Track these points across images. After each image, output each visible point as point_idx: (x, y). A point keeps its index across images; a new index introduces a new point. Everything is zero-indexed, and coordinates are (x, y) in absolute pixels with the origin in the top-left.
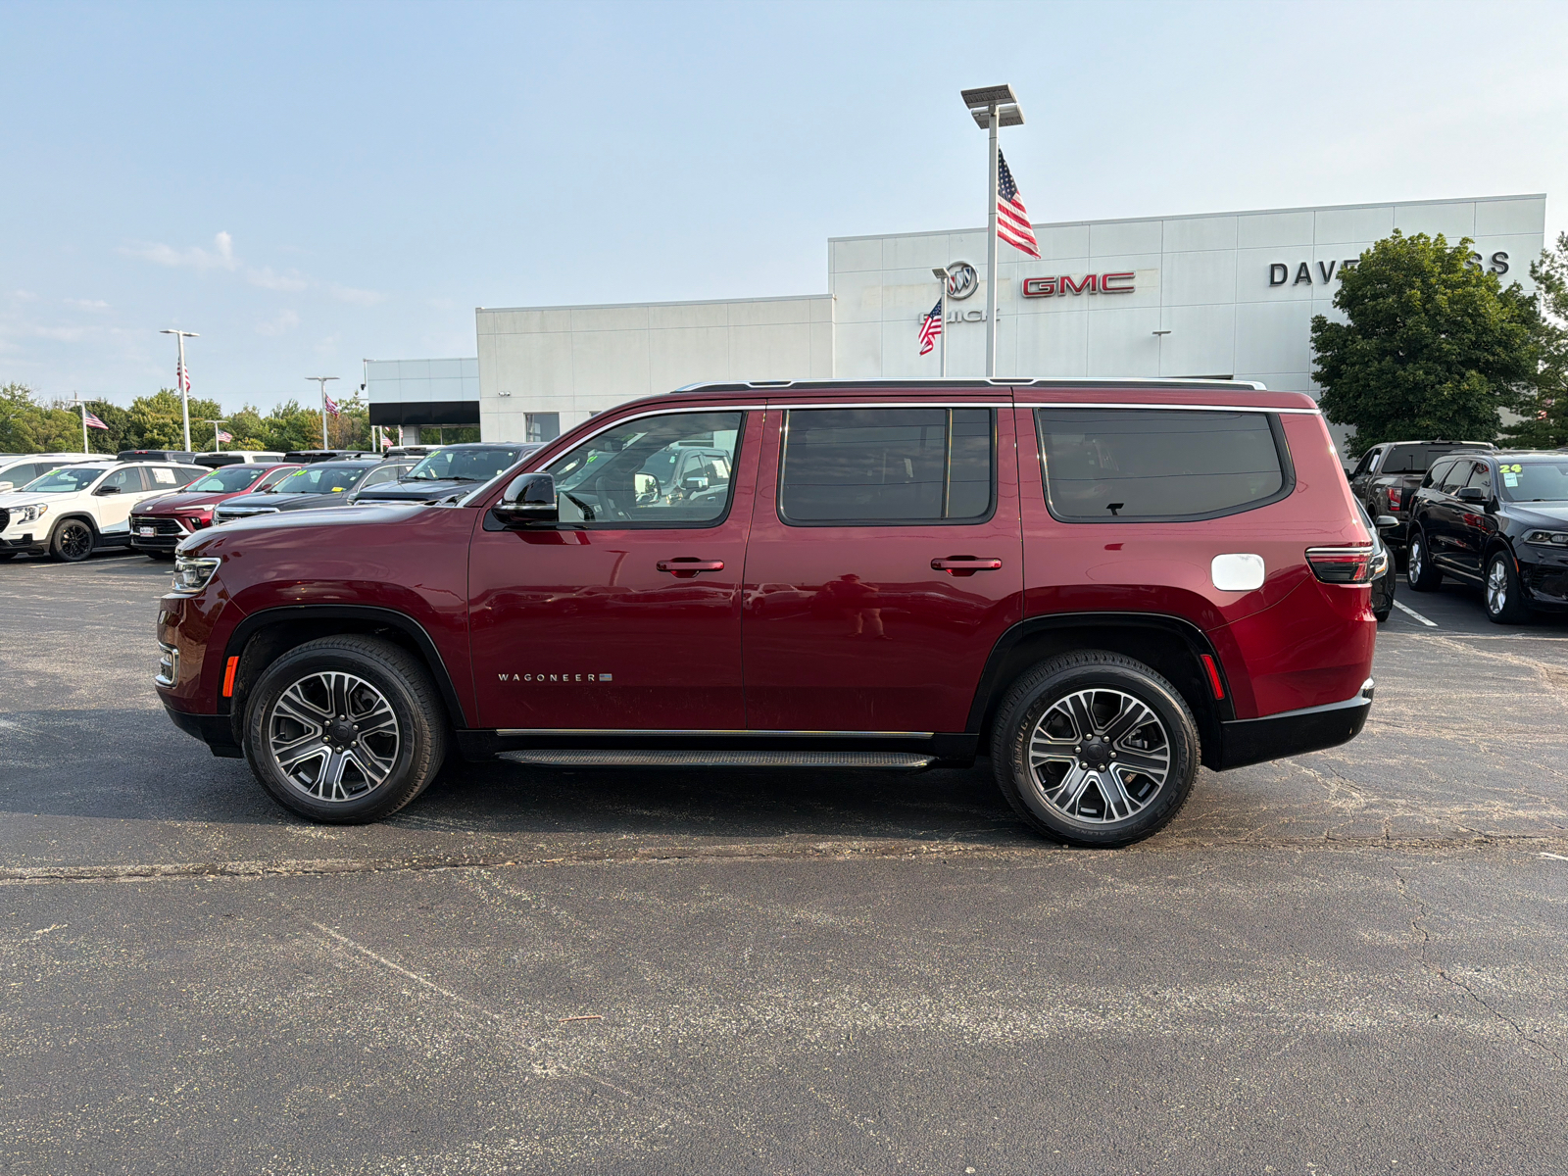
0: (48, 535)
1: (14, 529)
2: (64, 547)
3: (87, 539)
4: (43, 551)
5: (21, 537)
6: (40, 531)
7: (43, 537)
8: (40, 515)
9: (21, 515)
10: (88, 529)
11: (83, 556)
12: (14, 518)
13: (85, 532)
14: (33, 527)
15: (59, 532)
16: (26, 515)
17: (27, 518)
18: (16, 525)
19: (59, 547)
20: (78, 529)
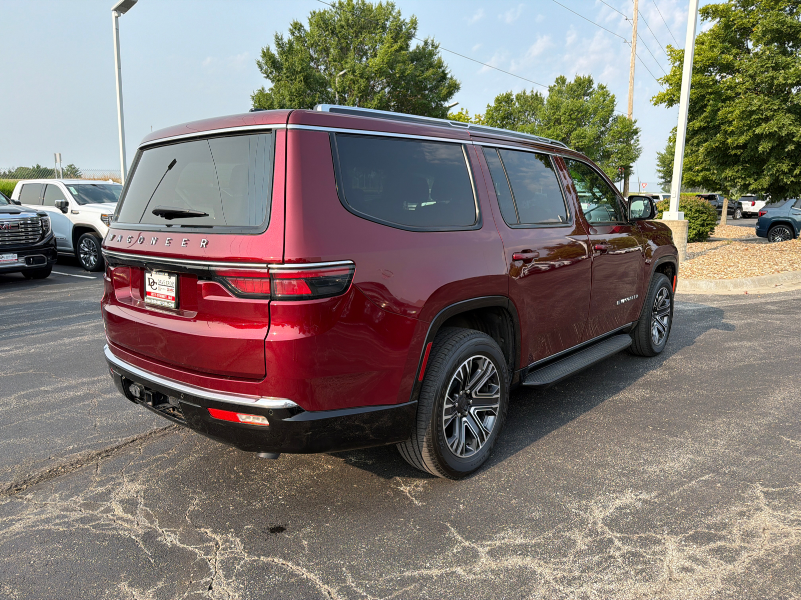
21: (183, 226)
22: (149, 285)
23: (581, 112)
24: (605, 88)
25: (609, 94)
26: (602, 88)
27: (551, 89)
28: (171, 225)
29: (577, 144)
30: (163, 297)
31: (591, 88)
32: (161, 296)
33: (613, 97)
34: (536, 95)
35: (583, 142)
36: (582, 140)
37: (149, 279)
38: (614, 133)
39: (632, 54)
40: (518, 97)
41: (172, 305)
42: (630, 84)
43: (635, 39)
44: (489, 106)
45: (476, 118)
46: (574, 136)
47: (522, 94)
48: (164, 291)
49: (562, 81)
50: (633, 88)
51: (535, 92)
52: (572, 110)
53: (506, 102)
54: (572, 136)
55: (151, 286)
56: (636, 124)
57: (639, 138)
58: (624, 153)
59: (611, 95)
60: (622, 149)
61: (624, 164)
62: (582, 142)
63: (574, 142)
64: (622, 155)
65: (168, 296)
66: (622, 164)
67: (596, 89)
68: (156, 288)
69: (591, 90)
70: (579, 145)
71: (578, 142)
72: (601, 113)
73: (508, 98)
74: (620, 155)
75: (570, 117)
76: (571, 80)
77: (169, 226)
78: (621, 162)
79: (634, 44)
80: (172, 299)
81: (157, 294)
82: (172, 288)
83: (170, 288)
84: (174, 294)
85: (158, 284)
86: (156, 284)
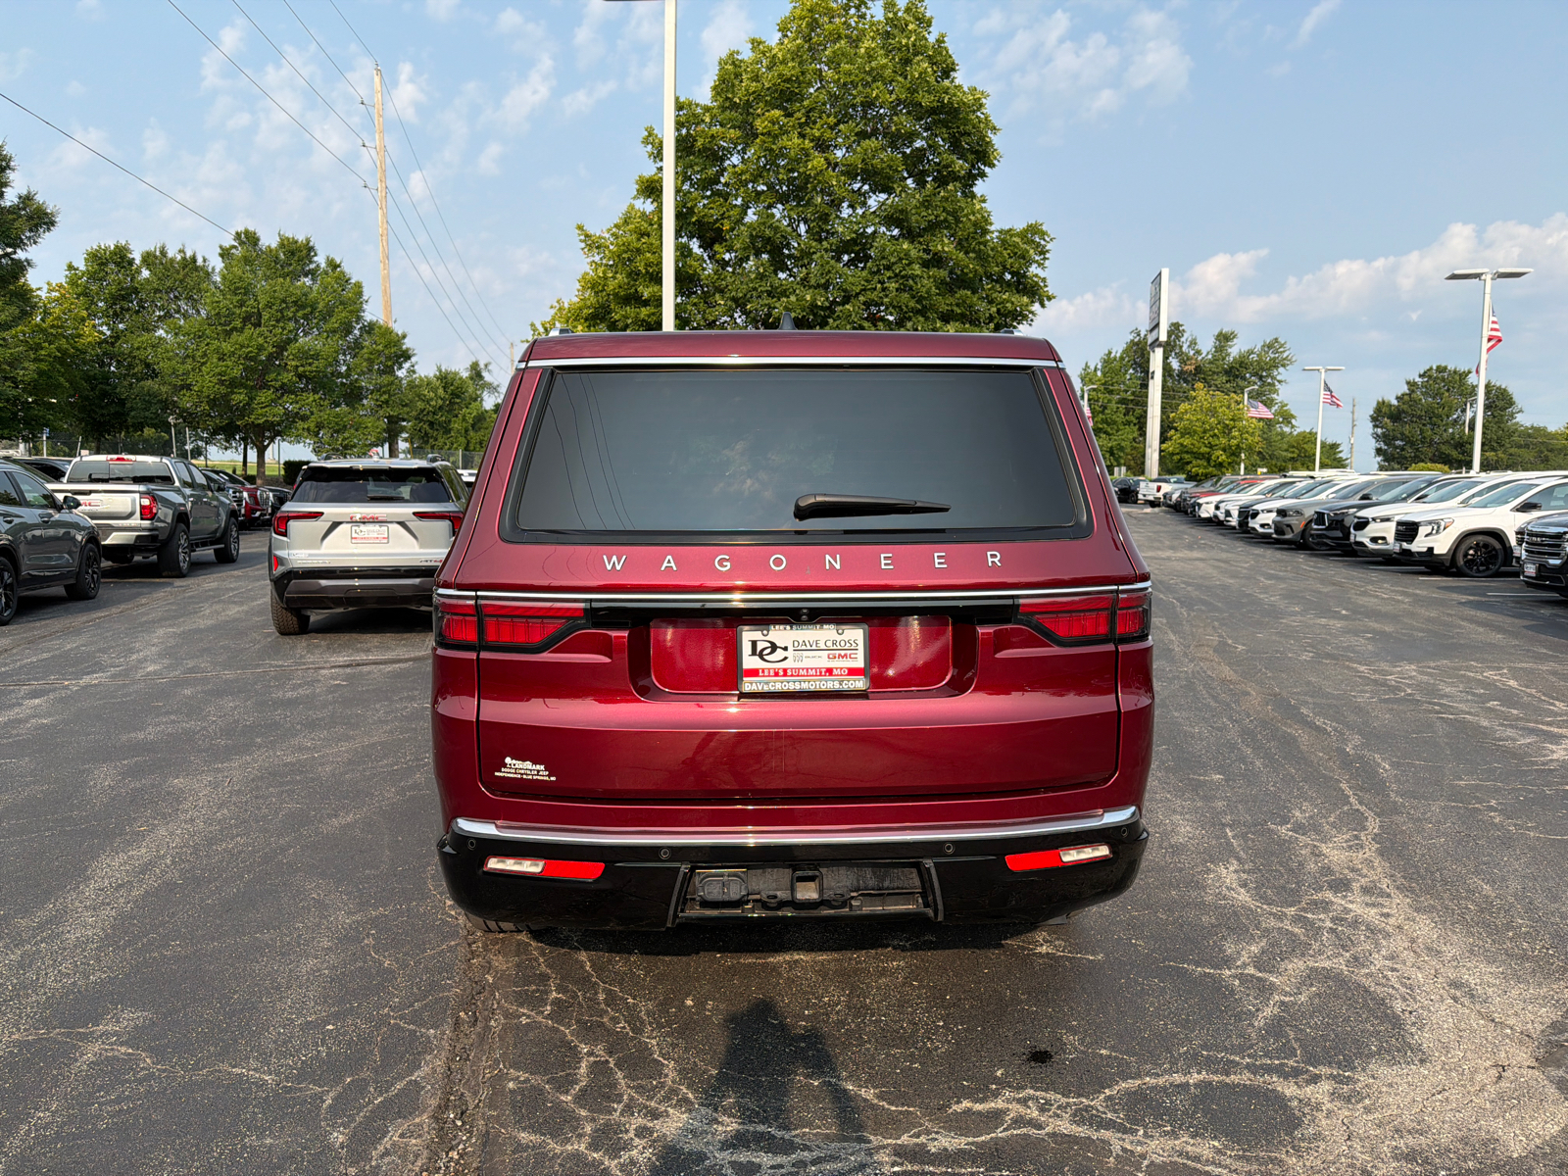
0: (1450, 550)
1: (1422, 542)
2: (1465, 563)
3: (1496, 557)
4: (1443, 564)
5: (1425, 550)
6: (1442, 545)
7: (1445, 552)
8: (1445, 529)
9: (1428, 529)
10: (1497, 545)
11: (1490, 572)
12: (1423, 531)
13: (1494, 549)
14: (1435, 541)
15: (1463, 547)
16: (1433, 529)
17: (1434, 532)
18: (1423, 538)
19: (1461, 561)
20: (1486, 546)
22: (753, 654)
23: (303, 307)
24: (339, 266)
25: (349, 279)
26: (333, 265)
27: (225, 254)
29: (301, 369)
30: (812, 672)
31: (311, 262)
32: (803, 673)
33: (359, 285)
34: (194, 259)
35: (315, 365)
36: (311, 361)
37: (753, 642)
38: (371, 353)
39: (380, 211)
40: (148, 259)
41: (859, 683)
42: (382, 265)
43: (384, 185)
44: (70, 267)
45: (50, 291)
46: (294, 352)
47: (158, 253)
48: (819, 661)
49: (249, 239)
50: (388, 273)
51: (189, 254)
52: (284, 301)
53: (117, 264)
54: (289, 352)
55: (760, 656)
56: (406, 341)
57: (416, 367)
58: (392, 392)
59: (353, 281)
60: (388, 385)
61: (395, 414)
62: (310, 364)
63: (294, 363)
64: (390, 396)
65: (829, 671)
66: (392, 413)
67: (323, 265)
68: (786, 658)
69: (312, 266)
70: (305, 372)
71: (302, 366)
72: (341, 315)
73: (123, 257)
74: (386, 396)
75: (282, 313)
76: (269, 240)
78: (388, 410)
79: (384, 194)
80: (852, 672)
81: (785, 670)
82: (848, 652)
83: (843, 653)
84: (859, 662)
85: (790, 648)
86: (786, 649)
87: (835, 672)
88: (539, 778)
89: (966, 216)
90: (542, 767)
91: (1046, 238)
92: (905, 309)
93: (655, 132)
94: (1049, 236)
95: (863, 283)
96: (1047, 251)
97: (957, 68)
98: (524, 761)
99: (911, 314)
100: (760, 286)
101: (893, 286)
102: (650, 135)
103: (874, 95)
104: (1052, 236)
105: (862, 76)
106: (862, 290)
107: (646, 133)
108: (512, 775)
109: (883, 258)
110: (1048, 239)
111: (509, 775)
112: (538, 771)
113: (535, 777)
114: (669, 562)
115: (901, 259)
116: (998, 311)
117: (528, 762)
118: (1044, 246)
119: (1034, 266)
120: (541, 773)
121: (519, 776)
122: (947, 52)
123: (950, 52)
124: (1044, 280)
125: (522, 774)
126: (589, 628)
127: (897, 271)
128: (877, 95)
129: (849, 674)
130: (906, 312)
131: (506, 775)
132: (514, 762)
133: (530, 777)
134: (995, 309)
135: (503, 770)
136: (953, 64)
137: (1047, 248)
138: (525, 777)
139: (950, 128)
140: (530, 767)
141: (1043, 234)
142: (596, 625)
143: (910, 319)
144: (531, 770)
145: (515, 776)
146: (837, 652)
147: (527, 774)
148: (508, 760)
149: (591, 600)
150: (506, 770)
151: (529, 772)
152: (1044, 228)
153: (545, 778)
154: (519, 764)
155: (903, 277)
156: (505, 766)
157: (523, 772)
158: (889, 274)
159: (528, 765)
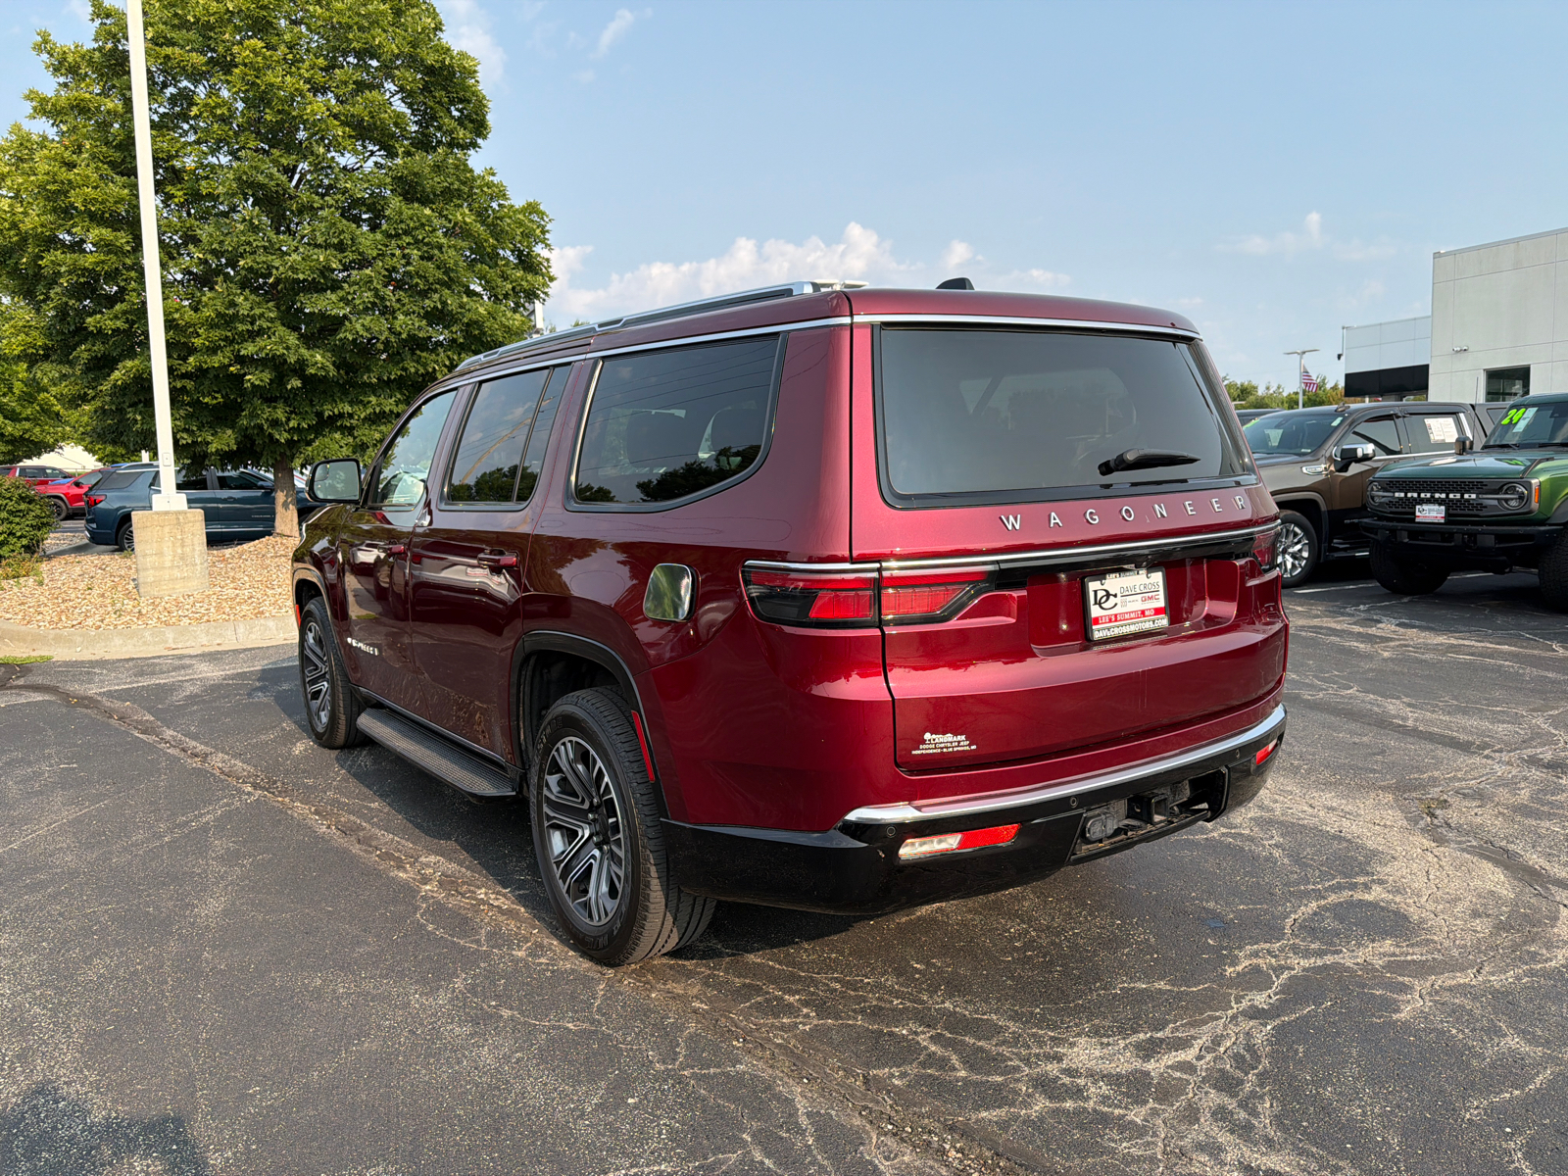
21: (1134, 484)
22: (1096, 603)
28: (1111, 485)
30: (1133, 615)
32: (1127, 616)
37: (1096, 592)
41: (1163, 622)
48: (1136, 604)
55: (1100, 604)
65: (1143, 612)
68: (1116, 604)
77: (1108, 486)
80: (1158, 611)
81: (1116, 616)
82: (1154, 594)
83: (1150, 595)
84: (1161, 603)
85: (1119, 595)
86: (1115, 596)
87: (1147, 613)
88: (959, 749)
89: (480, 187)
90: (963, 737)
91: (545, 218)
92: (431, 280)
93: (51, 38)
94: (547, 216)
95: (380, 247)
96: (548, 231)
97: (444, 28)
98: (944, 734)
99: (438, 286)
100: (255, 240)
101: (415, 253)
102: (46, 42)
103: (377, 43)
104: (550, 217)
105: (356, 19)
106: (379, 255)
107: (39, 39)
108: (931, 751)
109: (402, 222)
110: (547, 220)
111: (928, 752)
112: (959, 742)
113: (955, 749)
114: (1055, 519)
115: (423, 225)
116: (513, 288)
117: (949, 735)
118: (544, 226)
119: (540, 245)
120: (962, 744)
121: (939, 751)
122: (434, 10)
123: (437, 11)
124: (548, 260)
125: (942, 748)
126: (992, 591)
127: (420, 237)
128: (380, 42)
129: (1155, 614)
130: (432, 284)
131: (924, 752)
132: (934, 736)
133: (951, 750)
134: (510, 286)
135: (921, 747)
136: (440, 23)
137: (547, 228)
138: (945, 750)
139: (449, 92)
140: (950, 739)
141: (542, 214)
142: (999, 587)
143: (436, 291)
144: (951, 743)
145: (935, 751)
146: (1146, 595)
147: (947, 748)
148: (927, 736)
149: (998, 562)
150: (925, 746)
151: (949, 745)
152: (542, 208)
153: (968, 748)
154: (939, 738)
155: (427, 244)
156: (924, 742)
157: (942, 745)
158: (408, 239)
159: (949, 737)
